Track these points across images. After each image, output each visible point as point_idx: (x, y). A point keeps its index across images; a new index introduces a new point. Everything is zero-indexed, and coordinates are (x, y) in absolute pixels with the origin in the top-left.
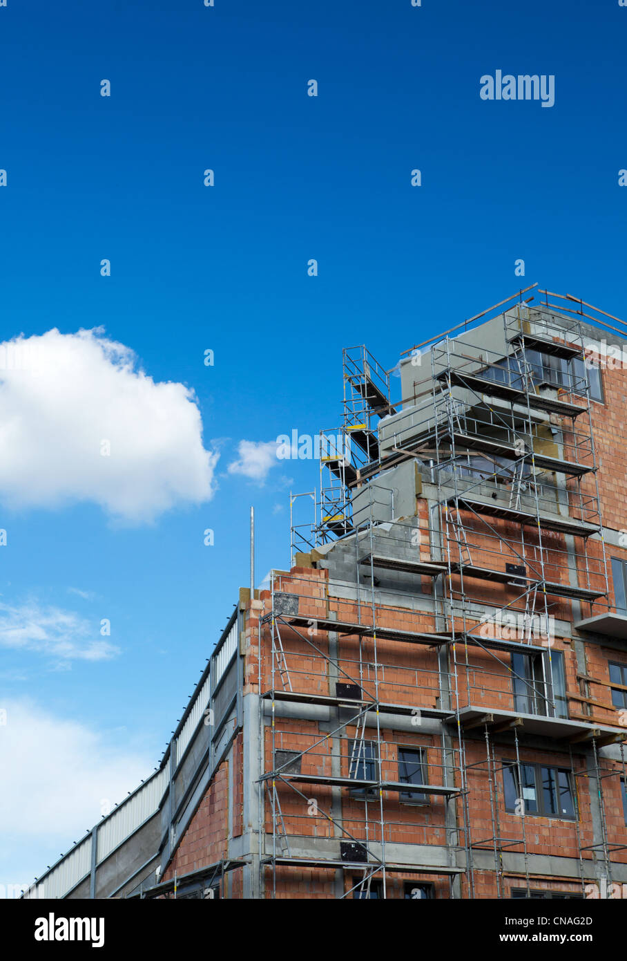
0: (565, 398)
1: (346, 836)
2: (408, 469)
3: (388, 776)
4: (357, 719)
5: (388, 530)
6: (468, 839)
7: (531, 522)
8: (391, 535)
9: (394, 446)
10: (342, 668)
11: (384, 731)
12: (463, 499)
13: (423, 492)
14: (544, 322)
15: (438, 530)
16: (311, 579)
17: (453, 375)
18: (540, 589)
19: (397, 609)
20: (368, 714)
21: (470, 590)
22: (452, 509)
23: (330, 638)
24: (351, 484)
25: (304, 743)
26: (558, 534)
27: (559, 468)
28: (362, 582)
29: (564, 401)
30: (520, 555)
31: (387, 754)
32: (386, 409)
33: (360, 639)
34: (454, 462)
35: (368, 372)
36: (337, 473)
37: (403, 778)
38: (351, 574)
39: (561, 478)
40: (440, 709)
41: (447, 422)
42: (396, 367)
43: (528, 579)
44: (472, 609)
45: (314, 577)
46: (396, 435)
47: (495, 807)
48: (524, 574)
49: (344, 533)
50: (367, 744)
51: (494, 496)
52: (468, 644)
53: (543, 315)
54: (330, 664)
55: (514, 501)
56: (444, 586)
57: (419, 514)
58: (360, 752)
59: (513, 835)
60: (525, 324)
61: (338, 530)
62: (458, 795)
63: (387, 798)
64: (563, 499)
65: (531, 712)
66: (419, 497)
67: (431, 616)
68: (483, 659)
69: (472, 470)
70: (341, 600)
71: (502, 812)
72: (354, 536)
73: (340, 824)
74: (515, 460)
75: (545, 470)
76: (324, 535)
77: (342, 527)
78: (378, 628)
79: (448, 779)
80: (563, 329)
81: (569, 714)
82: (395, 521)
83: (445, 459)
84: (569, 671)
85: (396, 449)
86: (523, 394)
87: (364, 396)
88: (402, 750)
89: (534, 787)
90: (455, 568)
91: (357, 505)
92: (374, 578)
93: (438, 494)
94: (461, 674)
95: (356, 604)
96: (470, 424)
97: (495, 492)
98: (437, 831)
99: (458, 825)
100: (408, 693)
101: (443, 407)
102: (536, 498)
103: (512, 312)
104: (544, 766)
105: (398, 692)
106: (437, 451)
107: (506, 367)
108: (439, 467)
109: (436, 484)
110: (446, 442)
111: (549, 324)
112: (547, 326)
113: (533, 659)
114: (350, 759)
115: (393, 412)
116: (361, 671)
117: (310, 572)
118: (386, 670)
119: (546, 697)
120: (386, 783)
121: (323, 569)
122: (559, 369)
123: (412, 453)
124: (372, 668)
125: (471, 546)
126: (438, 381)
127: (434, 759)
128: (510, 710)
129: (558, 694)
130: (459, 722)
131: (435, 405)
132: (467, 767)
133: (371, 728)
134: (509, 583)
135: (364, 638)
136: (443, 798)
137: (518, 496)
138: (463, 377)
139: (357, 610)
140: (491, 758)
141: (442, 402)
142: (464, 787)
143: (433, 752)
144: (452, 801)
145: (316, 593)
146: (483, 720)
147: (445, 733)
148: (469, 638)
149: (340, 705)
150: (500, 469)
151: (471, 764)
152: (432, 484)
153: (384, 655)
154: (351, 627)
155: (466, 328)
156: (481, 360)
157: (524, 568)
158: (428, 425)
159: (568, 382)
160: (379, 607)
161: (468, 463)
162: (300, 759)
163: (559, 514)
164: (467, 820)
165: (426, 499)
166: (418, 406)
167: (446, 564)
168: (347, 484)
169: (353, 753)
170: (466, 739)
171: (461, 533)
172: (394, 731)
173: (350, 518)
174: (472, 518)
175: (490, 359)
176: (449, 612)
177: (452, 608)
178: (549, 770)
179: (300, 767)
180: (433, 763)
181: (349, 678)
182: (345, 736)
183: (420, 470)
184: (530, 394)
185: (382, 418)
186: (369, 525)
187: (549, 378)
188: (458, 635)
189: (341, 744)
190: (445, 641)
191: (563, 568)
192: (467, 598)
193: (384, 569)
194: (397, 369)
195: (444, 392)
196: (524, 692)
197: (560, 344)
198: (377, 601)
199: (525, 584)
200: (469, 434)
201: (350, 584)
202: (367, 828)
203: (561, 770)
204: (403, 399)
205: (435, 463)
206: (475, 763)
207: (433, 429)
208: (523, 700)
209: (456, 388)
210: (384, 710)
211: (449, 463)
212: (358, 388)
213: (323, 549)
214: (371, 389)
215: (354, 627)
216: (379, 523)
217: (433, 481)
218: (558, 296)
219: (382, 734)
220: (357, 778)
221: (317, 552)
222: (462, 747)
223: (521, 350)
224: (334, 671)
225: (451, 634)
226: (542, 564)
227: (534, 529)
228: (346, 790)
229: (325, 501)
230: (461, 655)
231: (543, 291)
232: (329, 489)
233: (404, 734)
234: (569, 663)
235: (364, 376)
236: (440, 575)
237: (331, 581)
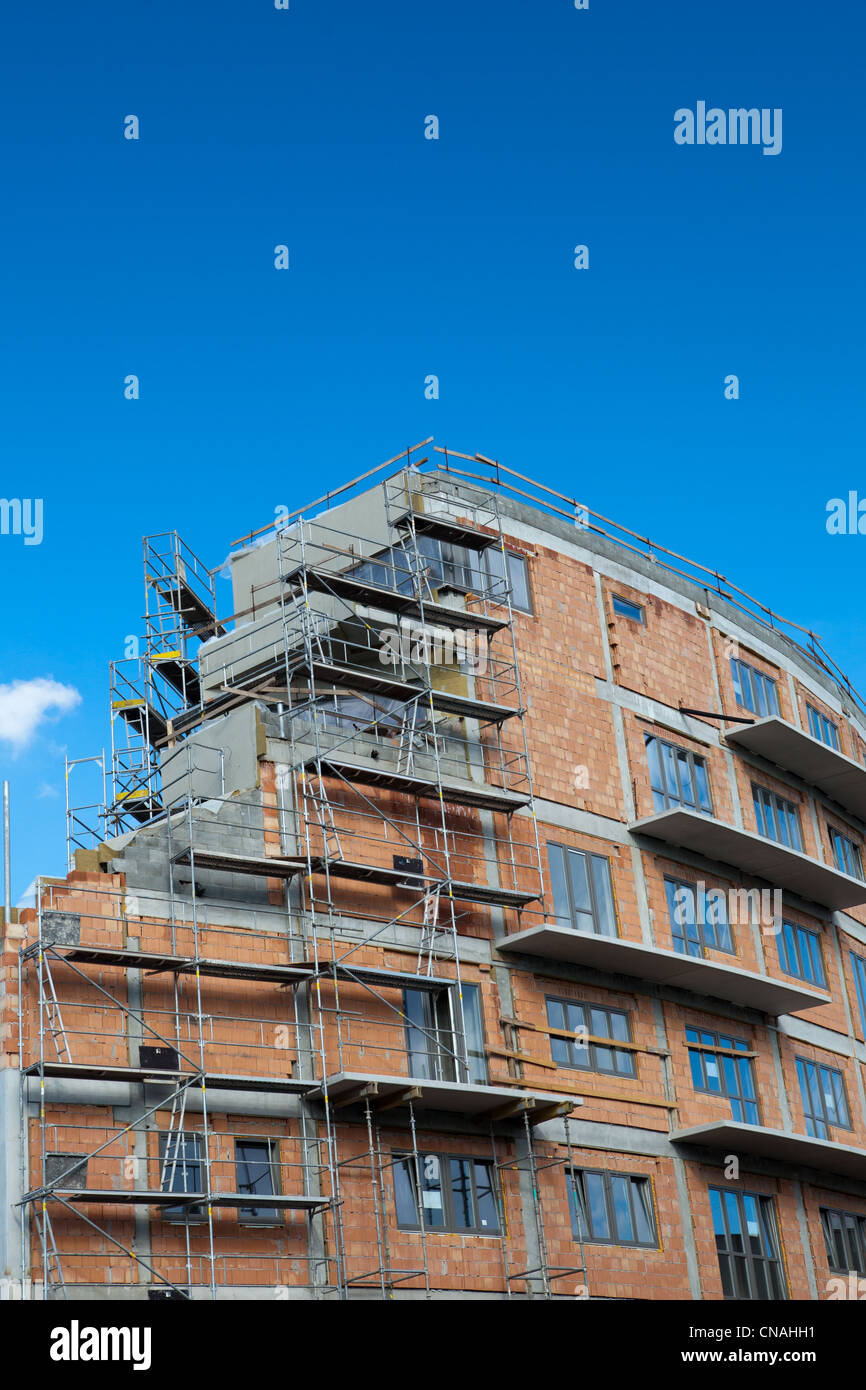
0: (475, 607)
1: (157, 1280)
2: (245, 718)
3: (221, 1184)
4: (172, 1100)
5: (216, 811)
6: (342, 1273)
7: (429, 793)
8: (221, 819)
9: (223, 683)
10: (148, 1024)
11: (213, 1117)
12: (328, 762)
13: (268, 751)
14: (443, 496)
15: (291, 808)
16: (100, 889)
17: (310, 575)
18: (444, 892)
19: (232, 930)
20: (189, 1092)
21: (341, 897)
22: (312, 776)
23: (129, 977)
24: (158, 743)
25: (91, 1142)
26: (469, 810)
27: (470, 712)
28: (178, 891)
29: (476, 612)
30: (413, 842)
31: (219, 1151)
32: (210, 627)
33: (176, 978)
34: (314, 706)
35: (182, 572)
36: (137, 726)
37: (244, 1186)
38: (160, 880)
39: (472, 725)
40: (298, 1078)
41: (302, 646)
42: (224, 565)
43: (426, 878)
44: (344, 926)
45: (103, 886)
46: (226, 667)
47: (383, 1221)
48: (420, 871)
49: (148, 818)
50: (189, 1138)
51: (374, 755)
52: (339, 978)
53: (442, 485)
54: (130, 1018)
55: (403, 761)
56: (301, 893)
57: (262, 784)
58: (177, 1152)
59: (409, 1263)
60: (416, 498)
61: (140, 812)
62: (327, 1208)
63: (220, 1218)
64: (476, 757)
65: (433, 1077)
66: (261, 760)
67: (283, 939)
68: (362, 1001)
69: (342, 717)
70: (145, 920)
71: (392, 1230)
72: (165, 821)
73: (148, 1263)
74: (404, 700)
75: (448, 715)
76: (118, 821)
77: (145, 808)
78: (202, 960)
79: (312, 1184)
80: (471, 505)
81: (488, 1076)
82: (226, 796)
83: (300, 701)
84: (489, 1013)
85: (226, 689)
86: (414, 603)
87: (177, 608)
88: (241, 1144)
89: (439, 1189)
90: (317, 866)
91: (169, 774)
92: (196, 884)
93: (292, 755)
94: (330, 1024)
95: (169, 925)
96: (337, 648)
97: (376, 749)
98: (296, 1265)
99: (326, 1253)
100: (250, 1057)
101: (296, 624)
102: (437, 757)
103: (396, 481)
104: (452, 1158)
105: (234, 1056)
106: (289, 689)
107: (388, 562)
108: (291, 715)
109: (287, 739)
110: (301, 675)
111: (451, 498)
112: (447, 501)
113: (435, 998)
114: (161, 1162)
115: (222, 632)
116: (178, 1027)
117: (97, 879)
118: (216, 1022)
119: (456, 1054)
120: (217, 1196)
121: (117, 873)
122: (467, 564)
123: (251, 694)
124: (194, 1021)
125: (340, 831)
126: (288, 585)
127: (289, 1155)
128: (401, 1075)
129: (472, 1048)
130: (326, 1097)
131: (284, 620)
132: (339, 1165)
133: (194, 1114)
134: (399, 885)
135: (182, 976)
136: (304, 1213)
137: (410, 754)
138: (324, 579)
139: (170, 933)
140: (376, 1149)
141: (294, 615)
142: (336, 1195)
143: (288, 1144)
144: (318, 1218)
145: (106, 910)
146: (363, 1093)
147: (305, 1114)
148: (340, 970)
149: (146, 1080)
150: (384, 715)
151: (345, 1159)
152: (281, 739)
153: (212, 1000)
154: (161, 960)
155: (328, 504)
156: (351, 553)
157: (420, 862)
158: (274, 652)
159: (479, 582)
160: (204, 929)
161: (335, 706)
162: (84, 1165)
163: (471, 779)
164: (340, 1243)
165: (272, 762)
166: (259, 623)
167: (304, 860)
168: (152, 742)
169: (167, 1152)
170: (336, 1122)
171: (326, 812)
172: (229, 1115)
173: (159, 794)
174: (342, 790)
175: (365, 551)
176: (310, 931)
177: (314, 926)
178: (461, 1162)
179: (85, 1178)
180: (288, 1161)
181: (159, 1038)
182: (154, 1127)
183: (264, 718)
184: (424, 601)
185: (204, 641)
186: (187, 804)
187: (451, 577)
188: (324, 966)
189: (148, 1140)
190: (303, 977)
191: (477, 860)
192: (336, 910)
193: (211, 871)
194: (227, 567)
195: (297, 601)
196: (422, 1047)
197: (469, 528)
198: (201, 919)
199: (422, 886)
200: (336, 664)
201: (159, 894)
202: (189, 1266)
203: (478, 1162)
204: (236, 613)
205: (286, 707)
206: (351, 1157)
207: (281, 656)
208: (421, 1060)
209: (315, 594)
210: (213, 1084)
211: (307, 708)
212: (167, 596)
213: (117, 843)
214: (188, 598)
215: (167, 961)
216: (203, 801)
217: (283, 736)
218: (464, 456)
219: (211, 1121)
220: (174, 1191)
221: (106, 847)
222: (332, 1135)
223: (410, 537)
224: (136, 1029)
225: (314, 964)
226: (447, 855)
227: (432, 803)
228: (157, 1209)
229: (120, 769)
230: (328, 996)
231: (441, 450)
232: (125, 751)
233: (245, 1120)
234: (488, 1002)
235: (176, 578)
236: (296, 877)
237: (129, 891)
